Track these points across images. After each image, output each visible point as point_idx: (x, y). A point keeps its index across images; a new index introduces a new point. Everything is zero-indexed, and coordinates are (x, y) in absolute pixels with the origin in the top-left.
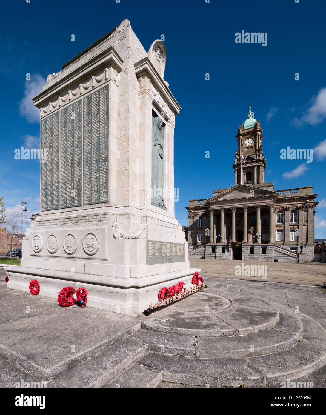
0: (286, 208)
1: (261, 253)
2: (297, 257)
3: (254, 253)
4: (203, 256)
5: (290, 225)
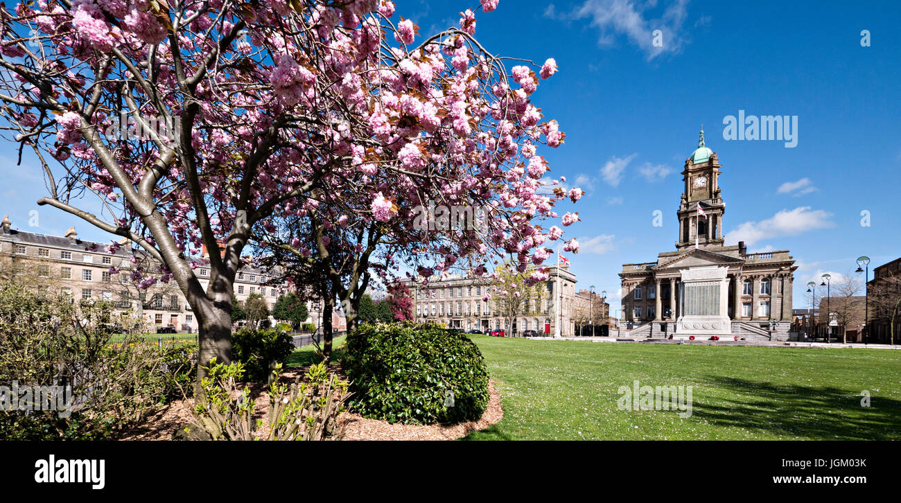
0: (755, 276)
2: (768, 335)
5: (760, 297)
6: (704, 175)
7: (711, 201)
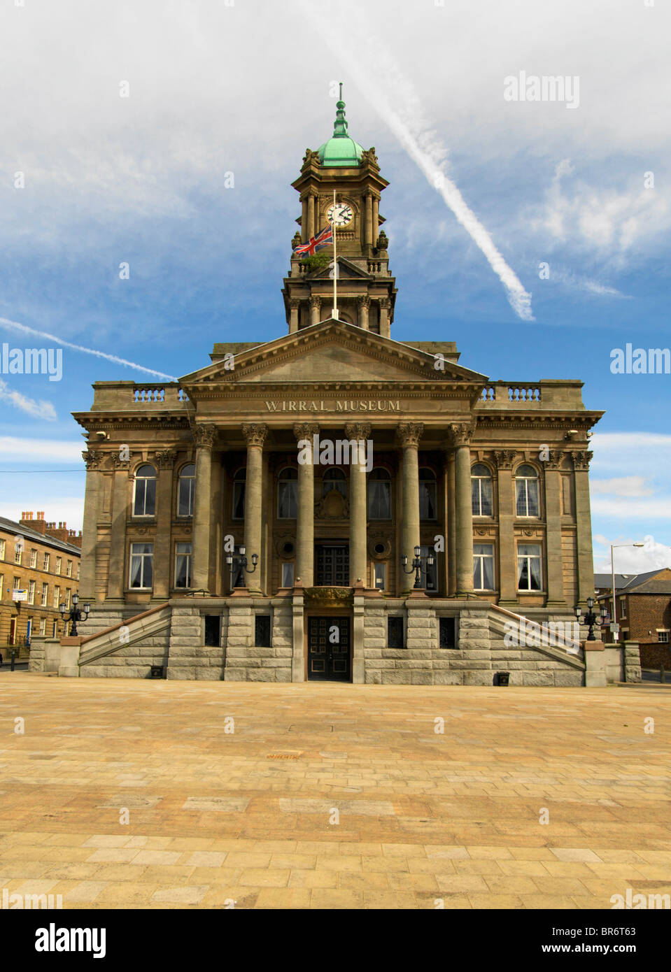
0: (503, 456)
1: (436, 643)
2: (578, 663)
3: (410, 643)
4: (158, 662)
5: (518, 526)
6: (349, 202)
7: (364, 263)
